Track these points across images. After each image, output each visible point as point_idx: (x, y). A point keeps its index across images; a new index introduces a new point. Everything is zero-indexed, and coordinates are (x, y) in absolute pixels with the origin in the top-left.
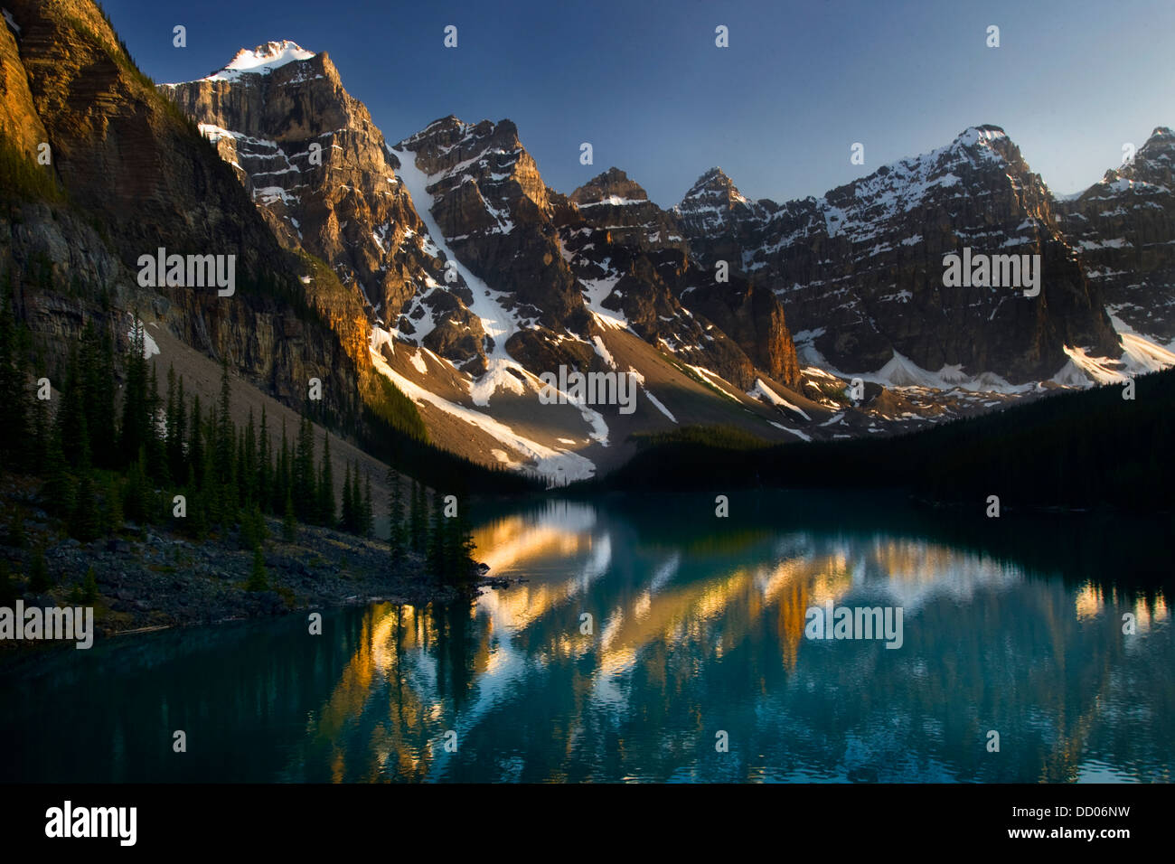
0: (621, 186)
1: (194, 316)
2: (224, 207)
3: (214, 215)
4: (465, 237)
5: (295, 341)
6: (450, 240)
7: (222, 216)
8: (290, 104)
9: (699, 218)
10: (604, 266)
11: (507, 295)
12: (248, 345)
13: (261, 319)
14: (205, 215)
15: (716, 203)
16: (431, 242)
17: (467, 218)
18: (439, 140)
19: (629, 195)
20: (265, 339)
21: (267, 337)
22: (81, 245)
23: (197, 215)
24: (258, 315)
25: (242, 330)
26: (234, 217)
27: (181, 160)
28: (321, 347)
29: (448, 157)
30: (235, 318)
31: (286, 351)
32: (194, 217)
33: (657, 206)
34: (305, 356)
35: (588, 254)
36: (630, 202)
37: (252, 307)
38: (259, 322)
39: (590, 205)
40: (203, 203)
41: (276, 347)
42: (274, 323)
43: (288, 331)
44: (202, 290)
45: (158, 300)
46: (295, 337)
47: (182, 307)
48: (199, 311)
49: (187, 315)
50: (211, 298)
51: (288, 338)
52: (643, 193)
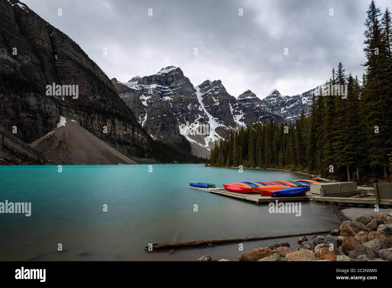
0: (250, 94)
1: (87, 119)
2: (101, 96)
4: (209, 106)
6: (206, 107)
7: (100, 98)
8: (172, 79)
9: (270, 101)
10: (240, 112)
11: (217, 119)
14: (95, 97)
15: (275, 97)
16: (201, 107)
17: (209, 102)
18: (205, 85)
19: (252, 96)
20: (109, 125)
22: (43, 102)
24: (107, 119)
26: (104, 98)
28: (126, 126)
29: (207, 89)
30: (99, 119)
31: (115, 127)
32: (92, 97)
33: (259, 98)
34: (120, 129)
35: (237, 109)
36: (252, 98)
37: (105, 117)
38: (107, 121)
39: (243, 99)
40: (95, 95)
41: (112, 127)
42: (112, 121)
43: (116, 123)
44: (91, 114)
45: (75, 115)
46: (117, 124)
47: (84, 117)
48: (89, 118)
49: (85, 119)
50: (93, 115)
51: (116, 125)
52: (255, 95)
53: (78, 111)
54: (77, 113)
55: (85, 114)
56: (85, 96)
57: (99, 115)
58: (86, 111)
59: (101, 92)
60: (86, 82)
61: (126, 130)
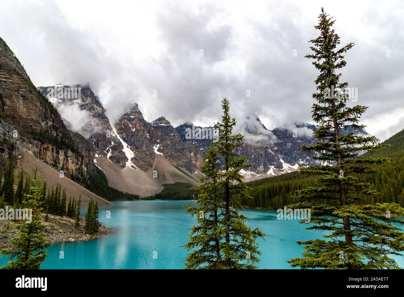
0: (164, 121)
1: (40, 150)
2: (53, 121)
3: (50, 123)
4: (122, 131)
5: (70, 158)
6: (118, 132)
7: (52, 124)
10: (158, 141)
11: (132, 147)
12: (56, 159)
13: (61, 152)
14: (47, 123)
16: (113, 132)
19: (166, 123)
20: (62, 157)
21: (62, 156)
23: (45, 123)
24: (60, 151)
25: (55, 155)
26: (56, 124)
27: (41, 108)
28: (78, 160)
30: (53, 151)
31: (67, 160)
32: (44, 123)
33: (173, 127)
34: (73, 163)
36: (166, 125)
37: (58, 148)
38: (60, 152)
39: (156, 125)
40: (47, 120)
41: (65, 159)
42: (65, 153)
43: (68, 155)
44: (44, 143)
45: (30, 145)
46: (70, 157)
47: (37, 148)
48: (42, 148)
49: (38, 150)
50: (46, 146)
51: (68, 157)
52: (169, 123)
53: (32, 140)
54: (30, 143)
55: (39, 144)
56: (36, 121)
57: (53, 145)
58: (40, 140)
59: (53, 117)
60: (38, 104)
61: (77, 164)
